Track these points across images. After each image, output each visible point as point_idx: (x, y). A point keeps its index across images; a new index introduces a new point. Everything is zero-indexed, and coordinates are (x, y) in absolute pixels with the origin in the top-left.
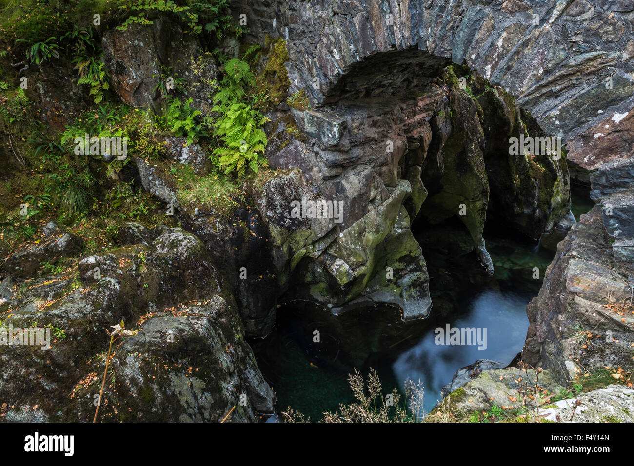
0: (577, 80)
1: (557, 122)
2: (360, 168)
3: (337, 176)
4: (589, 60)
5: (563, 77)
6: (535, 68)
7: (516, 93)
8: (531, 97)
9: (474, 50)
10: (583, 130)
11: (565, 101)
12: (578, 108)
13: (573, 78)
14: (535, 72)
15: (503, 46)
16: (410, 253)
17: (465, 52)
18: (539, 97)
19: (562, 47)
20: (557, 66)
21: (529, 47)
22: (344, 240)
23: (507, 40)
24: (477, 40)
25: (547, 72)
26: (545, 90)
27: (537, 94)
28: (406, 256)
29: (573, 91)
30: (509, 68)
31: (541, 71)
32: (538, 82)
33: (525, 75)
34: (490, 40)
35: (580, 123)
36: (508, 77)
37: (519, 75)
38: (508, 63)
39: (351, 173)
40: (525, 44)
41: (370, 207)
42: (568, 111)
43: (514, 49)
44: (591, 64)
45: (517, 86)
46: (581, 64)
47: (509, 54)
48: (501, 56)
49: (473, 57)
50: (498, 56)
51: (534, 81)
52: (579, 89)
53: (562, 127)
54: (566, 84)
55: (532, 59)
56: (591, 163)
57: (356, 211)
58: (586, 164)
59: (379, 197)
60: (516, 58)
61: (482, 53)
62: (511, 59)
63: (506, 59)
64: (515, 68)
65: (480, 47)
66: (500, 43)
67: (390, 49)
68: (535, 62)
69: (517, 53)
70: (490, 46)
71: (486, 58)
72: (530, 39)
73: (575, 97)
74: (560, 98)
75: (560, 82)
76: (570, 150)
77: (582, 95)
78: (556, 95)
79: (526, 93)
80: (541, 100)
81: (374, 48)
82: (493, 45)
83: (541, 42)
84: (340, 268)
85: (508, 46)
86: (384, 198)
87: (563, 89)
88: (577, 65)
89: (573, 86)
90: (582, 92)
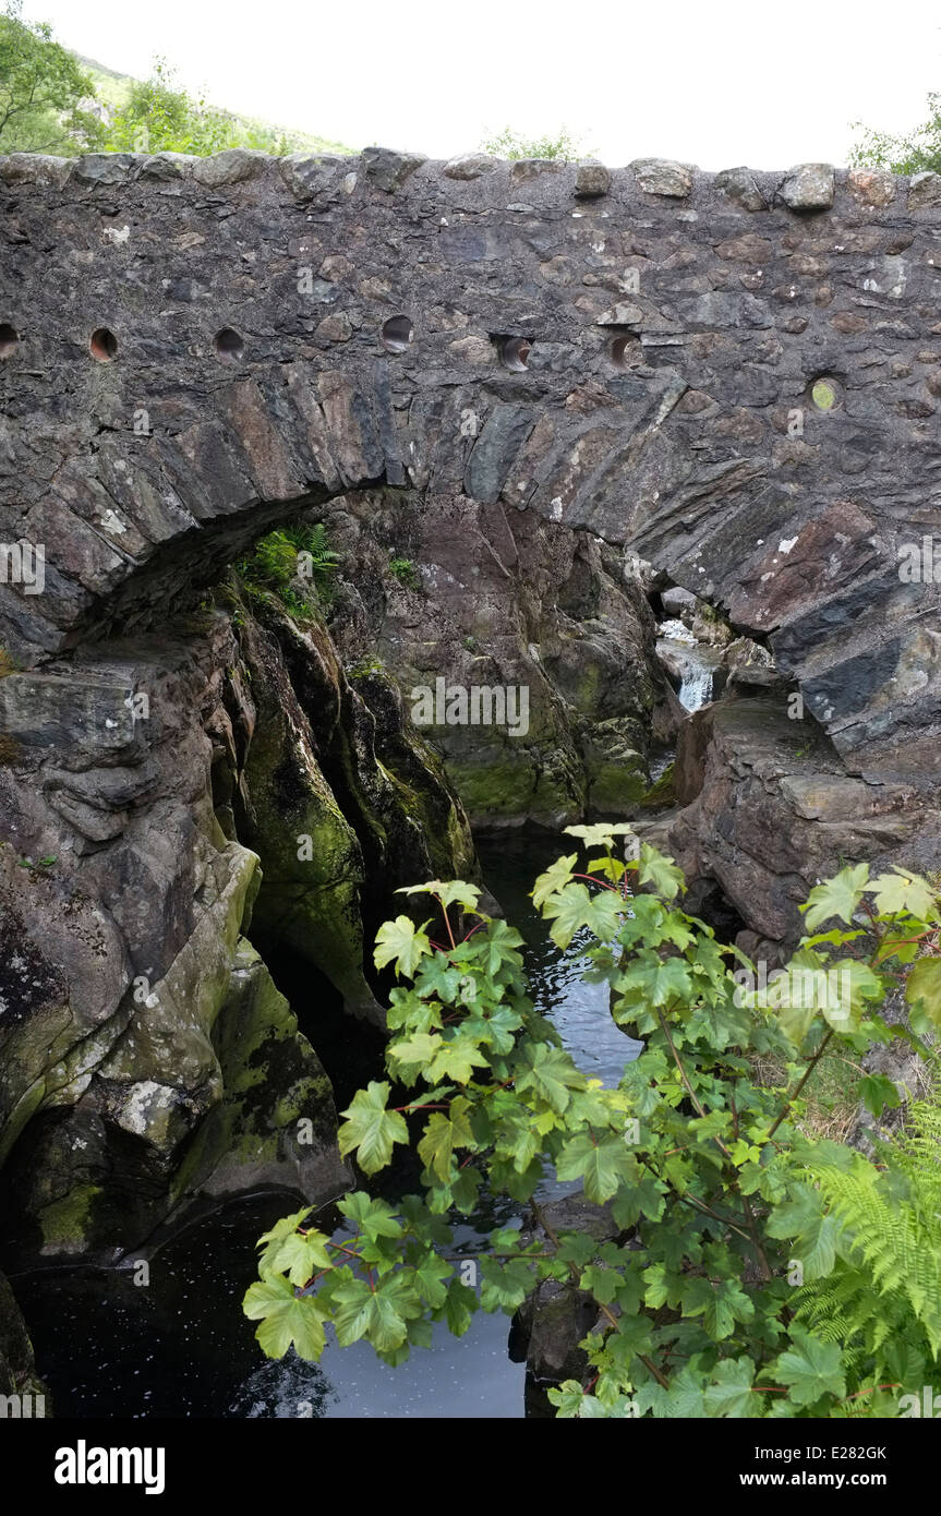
0: (717, 502)
1: (701, 570)
2: (162, 808)
3: (116, 838)
4: (728, 472)
5: (695, 500)
6: (646, 493)
7: (620, 536)
8: (649, 538)
9: (523, 475)
10: (744, 572)
11: (704, 534)
12: (730, 542)
13: (710, 499)
14: (646, 499)
15: (580, 464)
16: (273, 1033)
17: (502, 481)
18: (661, 536)
19: (682, 457)
20: (679, 485)
21: (630, 461)
22: (161, 1012)
23: (587, 453)
24: (527, 458)
25: (666, 496)
26: (669, 524)
27: (658, 531)
28: (266, 1043)
29: (714, 519)
30: (599, 497)
31: (657, 495)
32: (653, 514)
33: (632, 505)
34: (554, 455)
35: (736, 565)
36: (599, 512)
37: (621, 507)
38: (596, 487)
39: (147, 823)
40: (622, 457)
41: (197, 910)
42: (714, 550)
43: (603, 467)
44: (732, 476)
45: (620, 524)
46: (719, 478)
47: (596, 476)
48: (579, 479)
49: (522, 486)
50: (573, 481)
51: (646, 513)
52: (724, 514)
53: (709, 575)
54: (704, 510)
55: (638, 479)
56: (766, 620)
57: (175, 926)
58: (760, 623)
59: (211, 881)
60: (610, 479)
61: (541, 476)
62: (600, 483)
63: (590, 484)
64: (610, 494)
65: (533, 468)
66: (575, 459)
67: (303, 492)
68: (644, 484)
69: (610, 472)
70: (557, 466)
71: (551, 486)
72: (630, 449)
73: (720, 527)
74: (696, 532)
75: (691, 508)
76: (732, 607)
77: (730, 522)
78: (688, 529)
79: (639, 532)
80: (666, 540)
81: (253, 494)
82: (561, 463)
83: (650, 452)
84: (154, 1103)
85: (590, 463)
86: (221, 879)
87: (700, 517)
88: (714, 480)
89: (713, 512)
90: (729, 518)
